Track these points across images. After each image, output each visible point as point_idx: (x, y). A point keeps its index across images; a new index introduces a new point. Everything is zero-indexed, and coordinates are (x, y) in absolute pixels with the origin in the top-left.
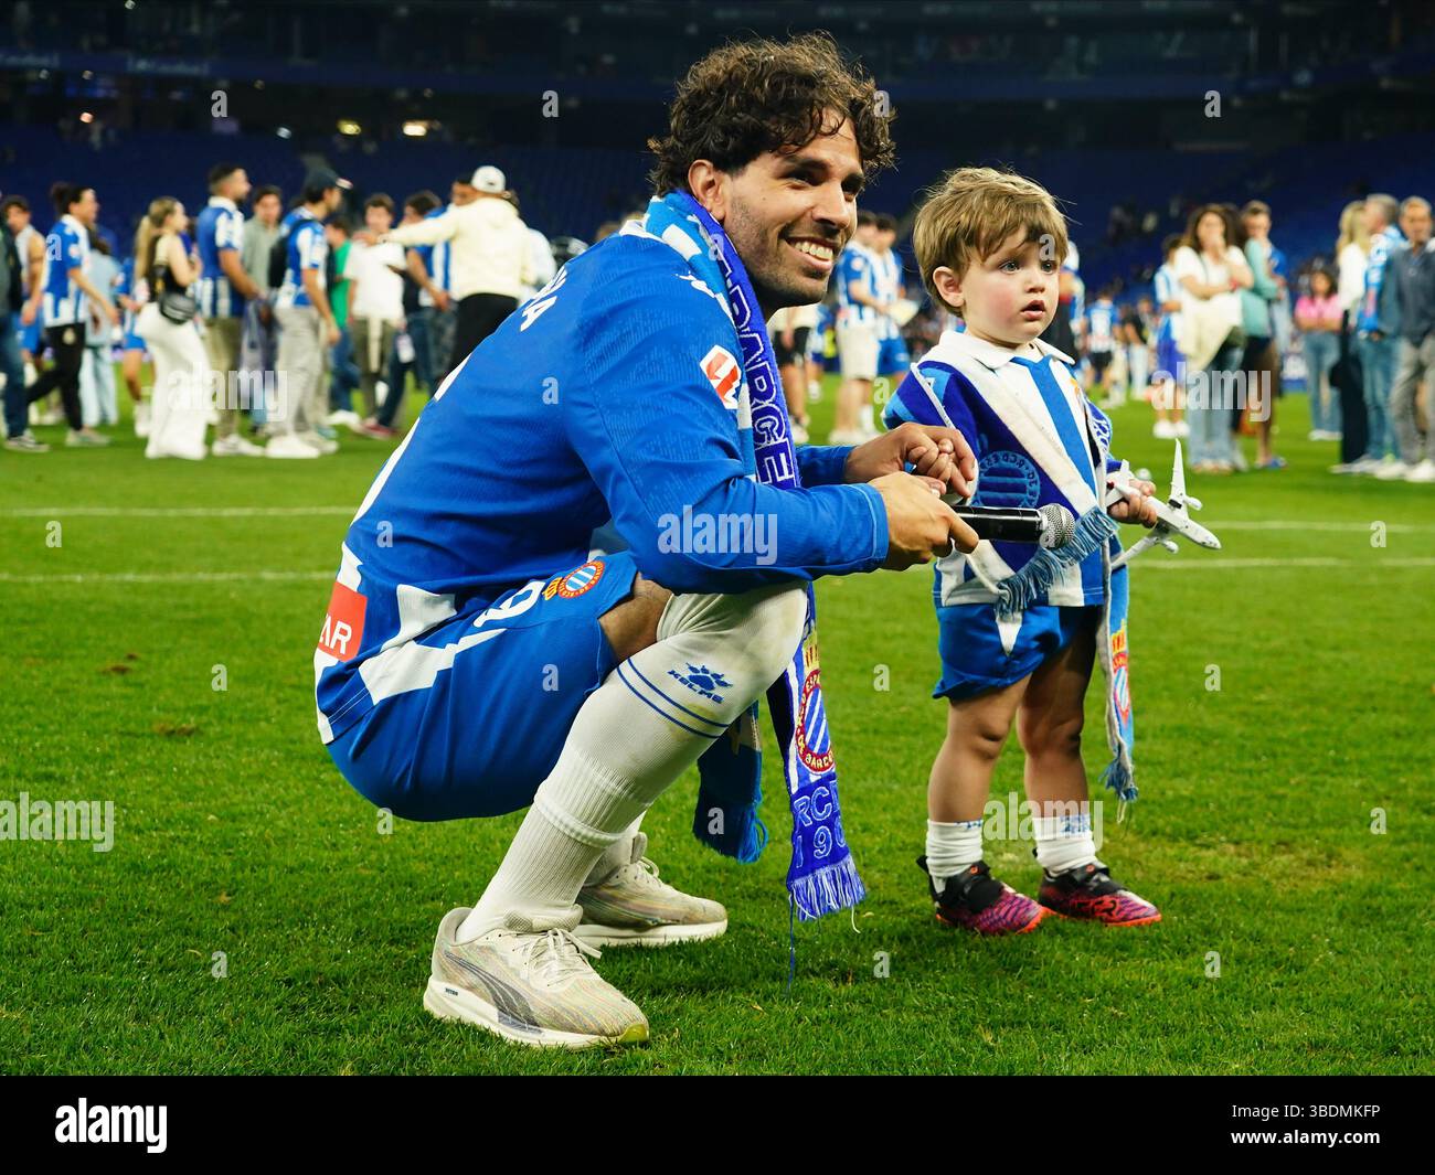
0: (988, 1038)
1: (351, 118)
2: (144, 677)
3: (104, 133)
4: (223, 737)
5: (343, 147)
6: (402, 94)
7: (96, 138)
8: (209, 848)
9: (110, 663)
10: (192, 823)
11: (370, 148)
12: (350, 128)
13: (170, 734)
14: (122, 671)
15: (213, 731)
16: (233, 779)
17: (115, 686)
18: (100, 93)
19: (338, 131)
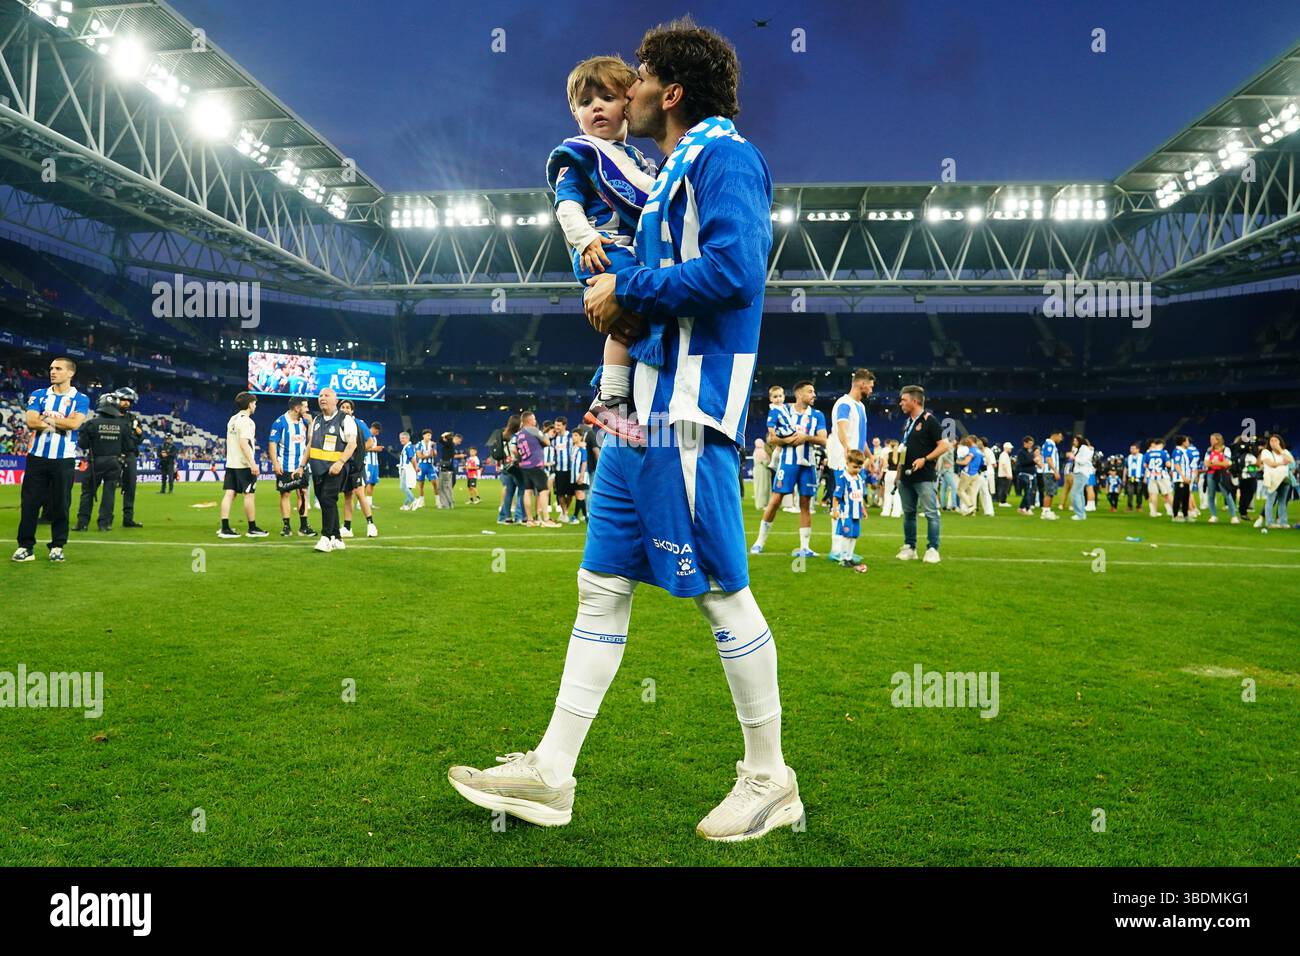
0: (1202, 732)
1: (968, 408)
2: (916, 590)
3: (893, 416)
4: (941, 611)
5: (966, 416)
6: (985, 400)
7: (890, 417)
8: (941, 645)
9: (906, 585)
10: (935, 637)
11: (975, 417)
12: (968, 411)
13: (926, 609)
14: (909, 588)
15: (938, 608)
16: (946, 624)
17: (908, 592)
18: (891, 403)
19: (964, 412)
